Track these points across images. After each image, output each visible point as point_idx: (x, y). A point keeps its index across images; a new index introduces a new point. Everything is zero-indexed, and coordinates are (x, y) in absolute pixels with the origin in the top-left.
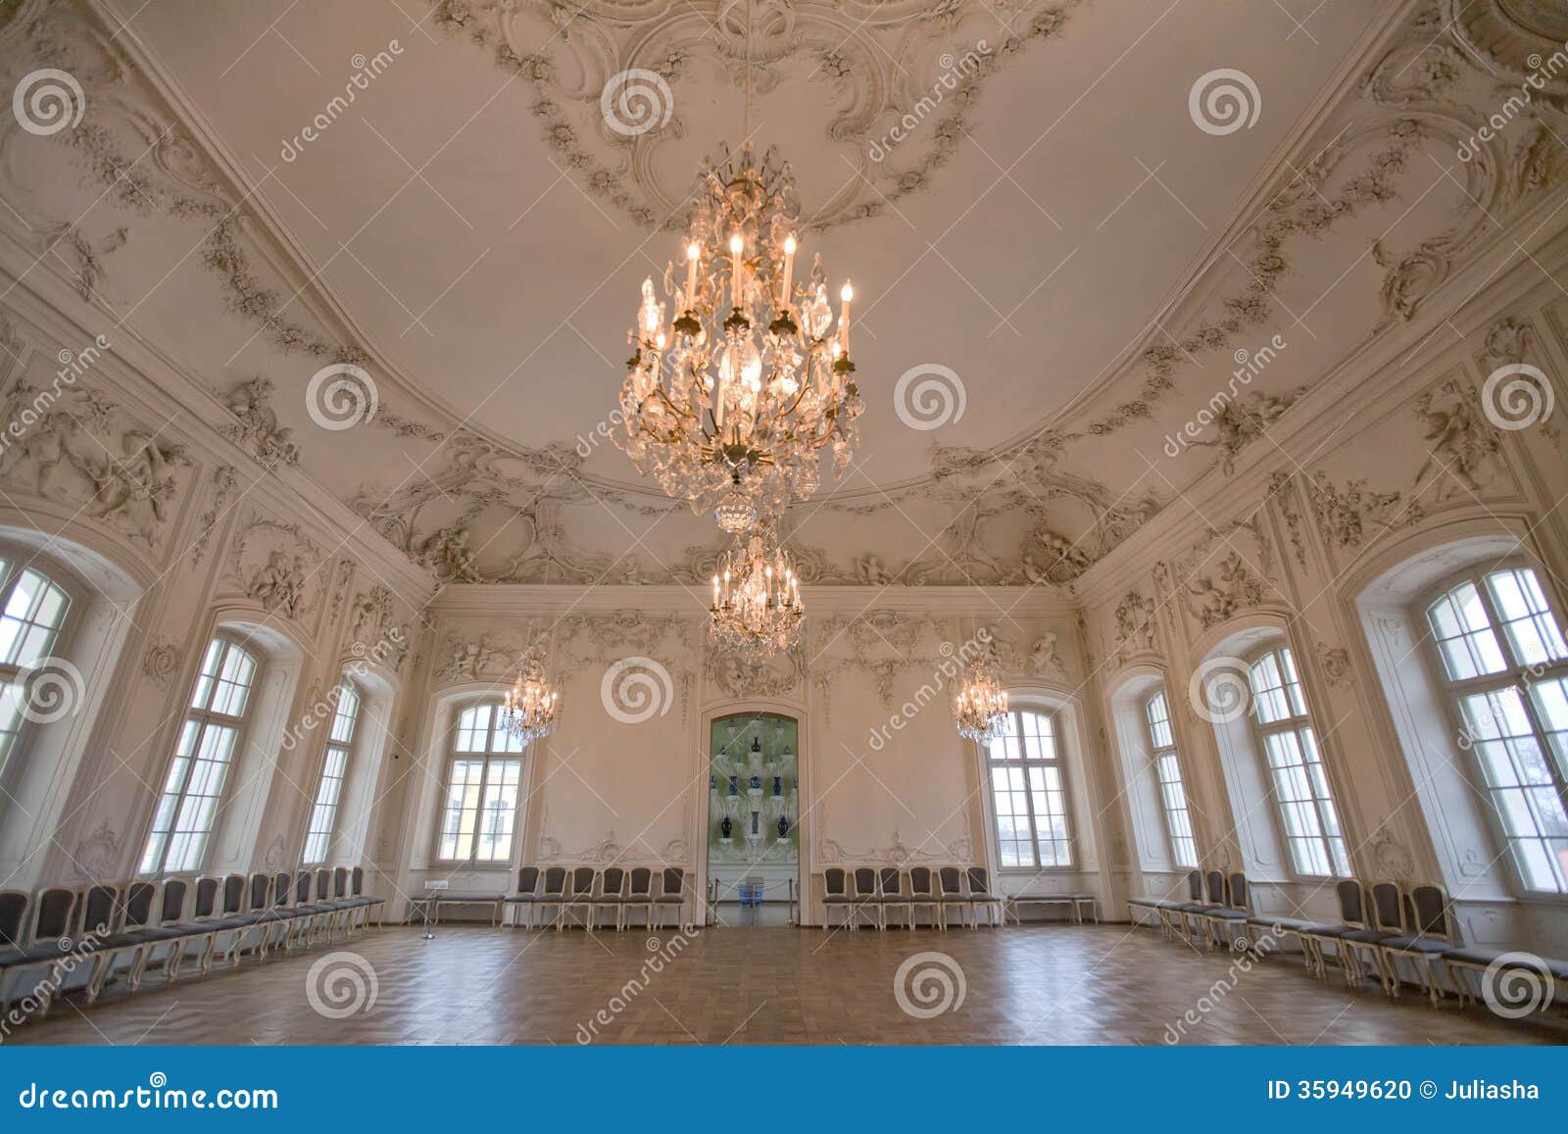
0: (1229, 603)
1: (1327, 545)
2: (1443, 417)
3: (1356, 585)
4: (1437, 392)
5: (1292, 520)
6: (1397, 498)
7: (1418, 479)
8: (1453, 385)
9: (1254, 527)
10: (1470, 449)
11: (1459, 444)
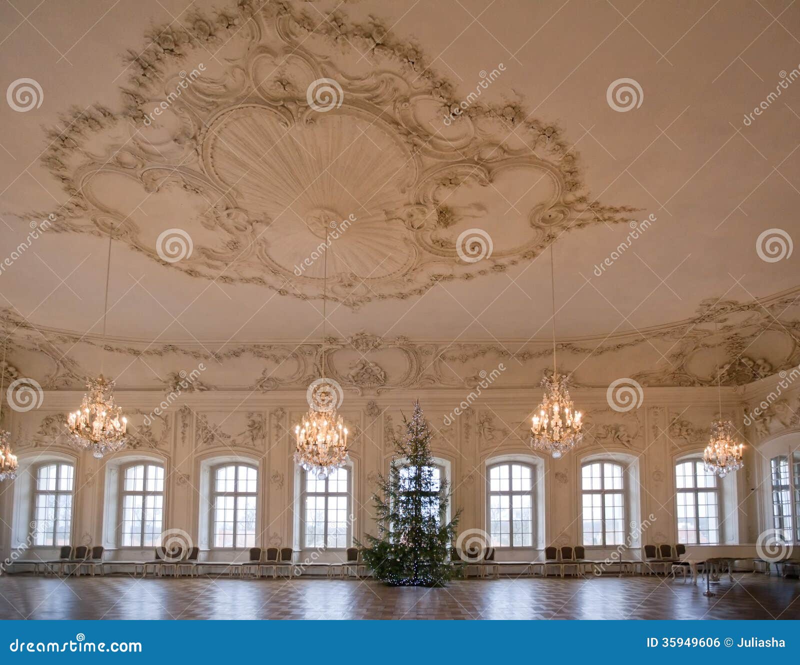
0: (138, 443)
1: (197, 441)
2: (254, 422)
3: (204, 457)
4: (255, 415)
5: (185, 425)
6: (229, 437)
7: (239, 435)
8: (260, 415)
9: (165, 419)
10: (257, 434)
11: (255, 432)
